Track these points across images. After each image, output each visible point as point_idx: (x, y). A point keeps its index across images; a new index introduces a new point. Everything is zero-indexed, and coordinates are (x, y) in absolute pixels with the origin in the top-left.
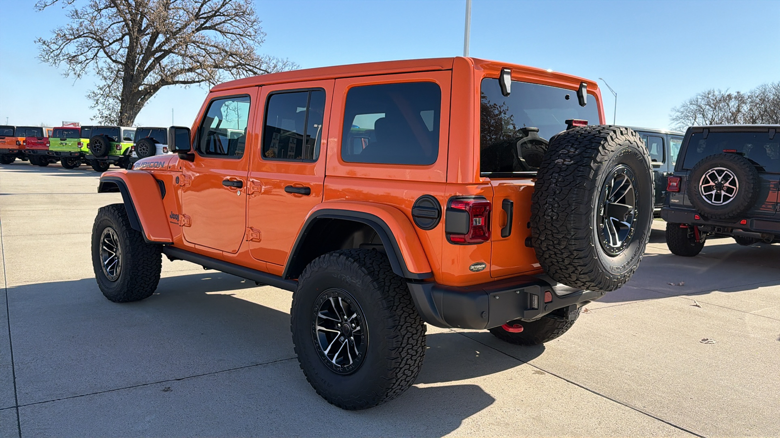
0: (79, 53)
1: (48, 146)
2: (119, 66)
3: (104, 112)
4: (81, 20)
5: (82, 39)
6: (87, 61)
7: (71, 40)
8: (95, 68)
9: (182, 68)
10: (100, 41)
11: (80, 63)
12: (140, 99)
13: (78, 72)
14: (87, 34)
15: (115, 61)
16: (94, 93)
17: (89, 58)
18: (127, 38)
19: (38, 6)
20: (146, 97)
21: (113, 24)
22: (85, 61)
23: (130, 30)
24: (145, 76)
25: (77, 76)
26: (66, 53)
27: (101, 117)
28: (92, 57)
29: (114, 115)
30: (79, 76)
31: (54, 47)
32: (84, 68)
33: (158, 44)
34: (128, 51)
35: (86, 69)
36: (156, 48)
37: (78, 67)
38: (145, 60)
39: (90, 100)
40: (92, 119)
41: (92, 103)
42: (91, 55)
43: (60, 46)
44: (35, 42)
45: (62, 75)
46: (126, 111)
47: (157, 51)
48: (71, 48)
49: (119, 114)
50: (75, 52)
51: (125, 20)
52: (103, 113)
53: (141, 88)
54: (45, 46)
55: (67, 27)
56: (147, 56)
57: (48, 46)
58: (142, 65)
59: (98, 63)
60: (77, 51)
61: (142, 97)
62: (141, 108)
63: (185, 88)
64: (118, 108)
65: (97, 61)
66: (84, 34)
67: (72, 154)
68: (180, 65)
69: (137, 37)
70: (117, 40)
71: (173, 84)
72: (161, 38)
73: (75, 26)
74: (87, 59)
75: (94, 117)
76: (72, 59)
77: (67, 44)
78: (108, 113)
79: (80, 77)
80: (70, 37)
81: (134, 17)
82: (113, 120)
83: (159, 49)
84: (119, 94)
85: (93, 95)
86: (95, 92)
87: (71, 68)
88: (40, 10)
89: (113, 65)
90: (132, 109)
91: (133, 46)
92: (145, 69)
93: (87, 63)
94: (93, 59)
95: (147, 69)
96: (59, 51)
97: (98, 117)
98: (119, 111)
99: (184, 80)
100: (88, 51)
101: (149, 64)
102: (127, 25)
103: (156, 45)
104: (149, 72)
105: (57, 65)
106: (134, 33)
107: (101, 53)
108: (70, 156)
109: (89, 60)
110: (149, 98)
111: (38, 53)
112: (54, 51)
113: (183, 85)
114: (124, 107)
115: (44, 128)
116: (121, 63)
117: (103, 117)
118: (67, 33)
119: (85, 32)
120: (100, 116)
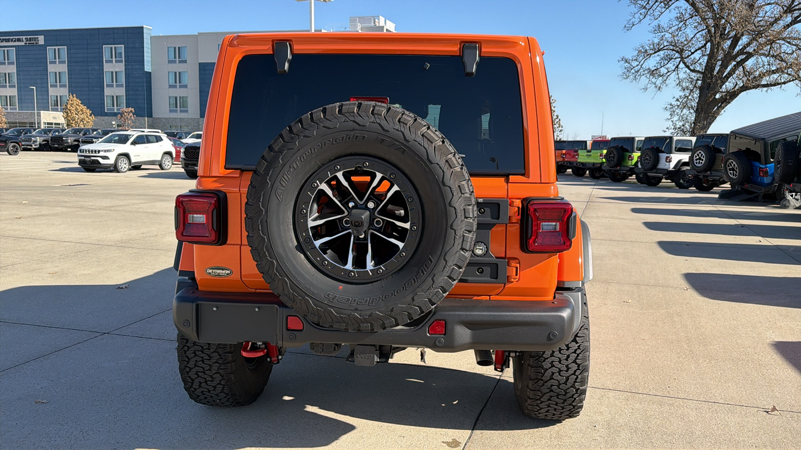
0: (659, 67)
1: (577, 158)
2: (698, 75)
3: (677, 123)
4: (663, 34)
5: (661, 53)
6: (668, 74)
7: (651, 54)
8: (676, 79)
9: (768, 70)
10: (681, 52)
11: (661, 76)
12: (716, 108)
13: (659, 85)
14: (667, 47)
15: (694, 71)
16: (671, 105)
17: (671, 70)
18: (709, 45)
19: (627, 27)
20: (723, 105)
21: (697, 33)
22: (667, 73)
23: (712, 36)
24: (723, 83)
25: (657, 89)
26: (647, 68)
27: (673, 129)
28: (673, 69)
29: (687, 126)
30: (659, 89)
31: (635, 64)
32: (665, 80)
33: (741, 47)
34: (708, 59)
35: (667, 82)
36: (738, 52)
37: (659, 81)
38: (724, 66)
39: (667, 112)
40: (665, 131)
41: (667, 114)
42: (672, 67)
43: (640, 62)
44: (619, 61)
45: (641, 89)
46: (700, 120)
47: (738, 55)
48: (652, 62)
49: (693, 125)
50: (655, 66)
51: (707, 27)
52: (676, 125)
53: (718, 96)
54: (627, 64)
55: (648, 42)
56: (727, 61)
57: (629, 63)
58: (721, 71)
59: (679, 75)
60: (657, 65)
61: (719, 105)
62: (716, 117)
63: (767, 91)
64: (692, 117)
65: (679, 72)
66: (664, 47)
67: (595, 165)
68: (766, 66)
69: (718, 42)
70: (699, 49)
71: (753, 88)
72: (744, 40)
73: (656, 41)
74: (669, 72)
75: (667, 128)
76: (652, 73)
77: (646, 59)
78: (681, 124)
79: (661, 90)
80: (651, 52)
81: (717, 21)
82: (686, 131)
83: (741, 52)
84: (694, 104)
85: (670, 107)
86: (673, 104)
87: (650, 82)
88: (628, 30)
89: (693, 75)
90: (706, 119)
91: (713, 52)
92: (724, 76)
93: (668, 76)
94: (674, 71)
95: (726, 75)
96: (640, 67)
97: (671, 129)
98: (692, 121)
99: (766, 83)
100: (667, 63)
101: (729, 69)
102: (709, 31)
103: (737, 48)
104: (729, 78)
105: (638, 80)
106: (715, 39)
107: (682, 65)
108: (592, 166)
109: (670, 73)
110: (726, 106)
111: (620, 71)
112: (634, 67)
113: (765, 89)
114: (698, 117)
115: (588, 142)
116: (698, 72)
117: (676, 128)
118: (648, 48)
119: (665, 45)
120: (673, 127)
